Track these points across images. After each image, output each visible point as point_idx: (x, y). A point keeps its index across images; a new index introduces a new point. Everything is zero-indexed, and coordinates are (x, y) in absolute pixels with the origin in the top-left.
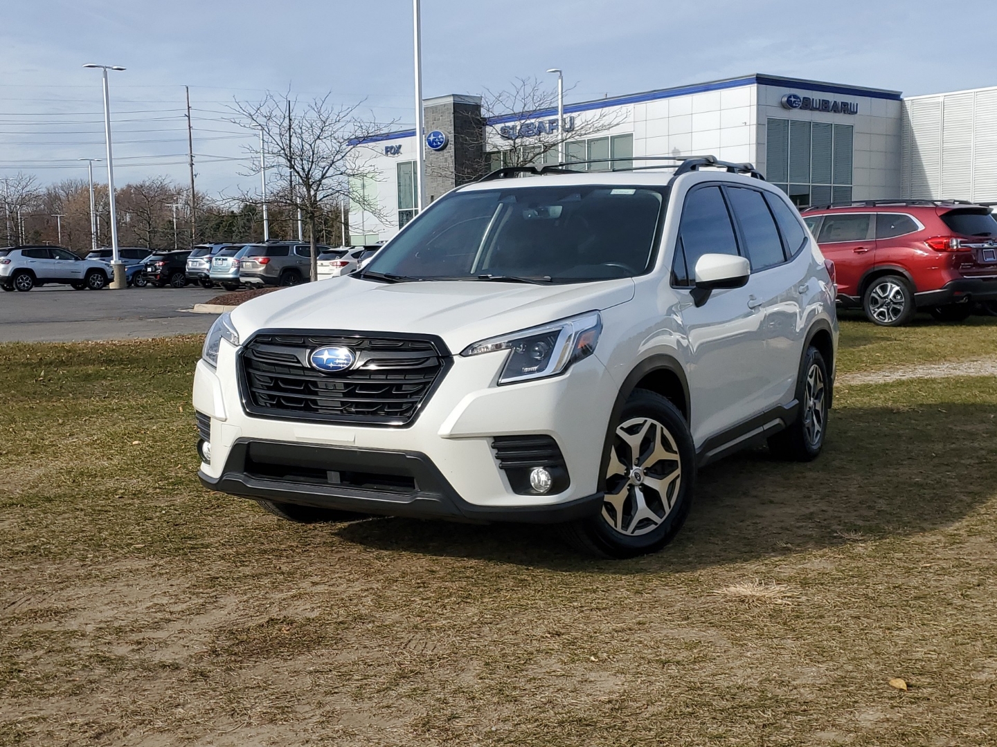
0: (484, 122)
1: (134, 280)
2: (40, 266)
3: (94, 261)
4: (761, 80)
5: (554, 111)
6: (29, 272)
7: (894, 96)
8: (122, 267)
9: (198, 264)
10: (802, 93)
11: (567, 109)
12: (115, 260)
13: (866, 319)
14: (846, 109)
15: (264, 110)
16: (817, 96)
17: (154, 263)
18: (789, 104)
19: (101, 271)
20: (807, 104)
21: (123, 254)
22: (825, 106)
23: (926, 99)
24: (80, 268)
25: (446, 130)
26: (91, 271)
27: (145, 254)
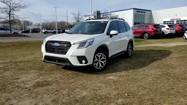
0: (101, 14)
1: (59, 33)
2: (48, 31)
3: (55, 30)
4: (134, 9)
5: (108, 12)
6: (47, 32)
7: (151, 11)
8: (58, 31)
9: (66, 31)
10: (139, 10)
11: (110, 12)
12: (57, 30)
13: (143, 38)
14: (144, 12)
15: (73, 12)
16: (141, 11)
17: (61, 31)
18: (137, 12)
19: (55, 32)
20: (139, 12)
21: (58, 29)
22: (142, 12)
23: (154, 11)
24: (53, 31)
25: (96, 15)
26: (54, 32)
27: (61, 29)
